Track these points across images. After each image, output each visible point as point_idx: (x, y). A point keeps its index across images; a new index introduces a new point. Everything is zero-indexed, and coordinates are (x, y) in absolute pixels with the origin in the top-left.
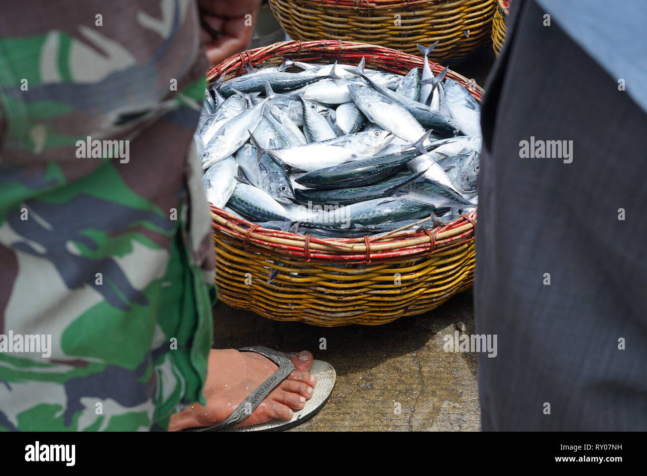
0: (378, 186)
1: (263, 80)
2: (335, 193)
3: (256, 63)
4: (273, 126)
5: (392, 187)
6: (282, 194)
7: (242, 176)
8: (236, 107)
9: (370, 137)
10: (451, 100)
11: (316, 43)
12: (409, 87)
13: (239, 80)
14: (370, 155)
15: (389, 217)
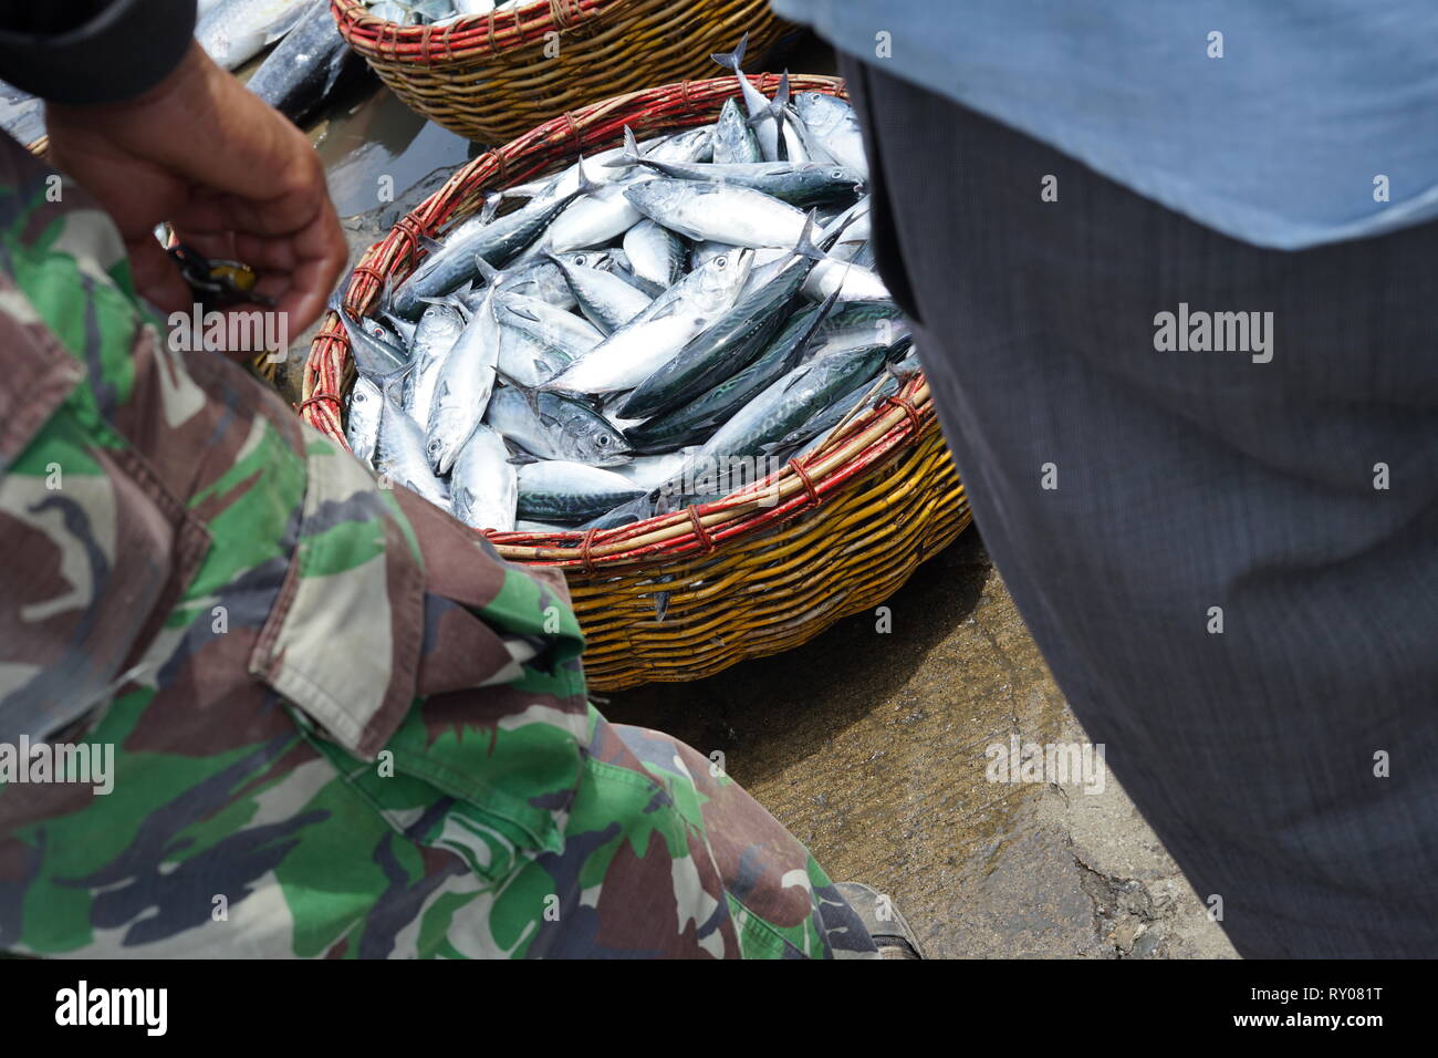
0: (767, 358)
1: (465, 256)
2: (698, 406)
3: (436, 229)
4: (526, 333)
5: (794, 347)
6: (605, 452)
7: (519, 452)
8: (443, 329)
9: (711, 274)
10: (821, 133)
11: (526, 138)
12: (735, 141)
13: (422, 276)
14: (726, 307)
15: (813, 404)
